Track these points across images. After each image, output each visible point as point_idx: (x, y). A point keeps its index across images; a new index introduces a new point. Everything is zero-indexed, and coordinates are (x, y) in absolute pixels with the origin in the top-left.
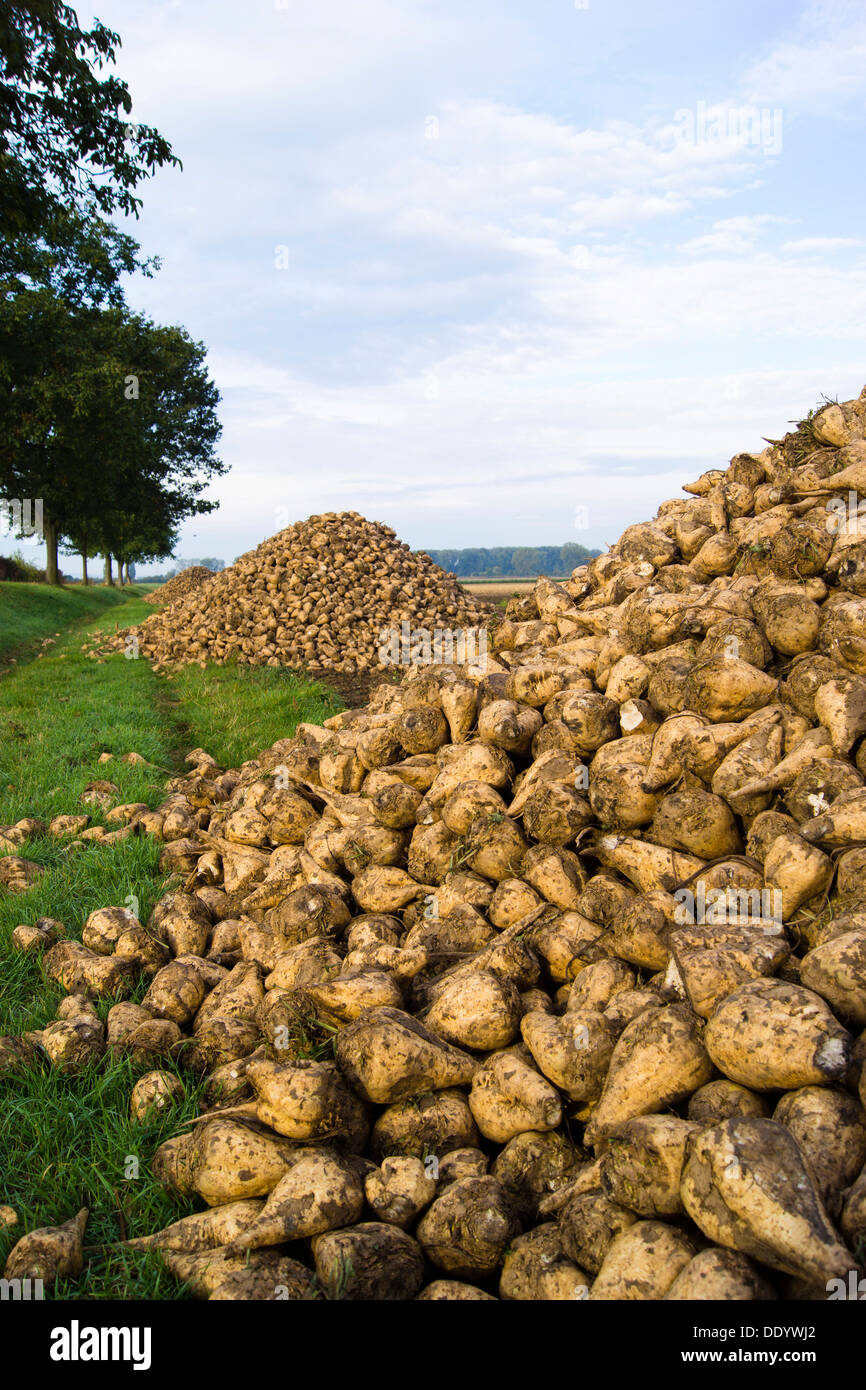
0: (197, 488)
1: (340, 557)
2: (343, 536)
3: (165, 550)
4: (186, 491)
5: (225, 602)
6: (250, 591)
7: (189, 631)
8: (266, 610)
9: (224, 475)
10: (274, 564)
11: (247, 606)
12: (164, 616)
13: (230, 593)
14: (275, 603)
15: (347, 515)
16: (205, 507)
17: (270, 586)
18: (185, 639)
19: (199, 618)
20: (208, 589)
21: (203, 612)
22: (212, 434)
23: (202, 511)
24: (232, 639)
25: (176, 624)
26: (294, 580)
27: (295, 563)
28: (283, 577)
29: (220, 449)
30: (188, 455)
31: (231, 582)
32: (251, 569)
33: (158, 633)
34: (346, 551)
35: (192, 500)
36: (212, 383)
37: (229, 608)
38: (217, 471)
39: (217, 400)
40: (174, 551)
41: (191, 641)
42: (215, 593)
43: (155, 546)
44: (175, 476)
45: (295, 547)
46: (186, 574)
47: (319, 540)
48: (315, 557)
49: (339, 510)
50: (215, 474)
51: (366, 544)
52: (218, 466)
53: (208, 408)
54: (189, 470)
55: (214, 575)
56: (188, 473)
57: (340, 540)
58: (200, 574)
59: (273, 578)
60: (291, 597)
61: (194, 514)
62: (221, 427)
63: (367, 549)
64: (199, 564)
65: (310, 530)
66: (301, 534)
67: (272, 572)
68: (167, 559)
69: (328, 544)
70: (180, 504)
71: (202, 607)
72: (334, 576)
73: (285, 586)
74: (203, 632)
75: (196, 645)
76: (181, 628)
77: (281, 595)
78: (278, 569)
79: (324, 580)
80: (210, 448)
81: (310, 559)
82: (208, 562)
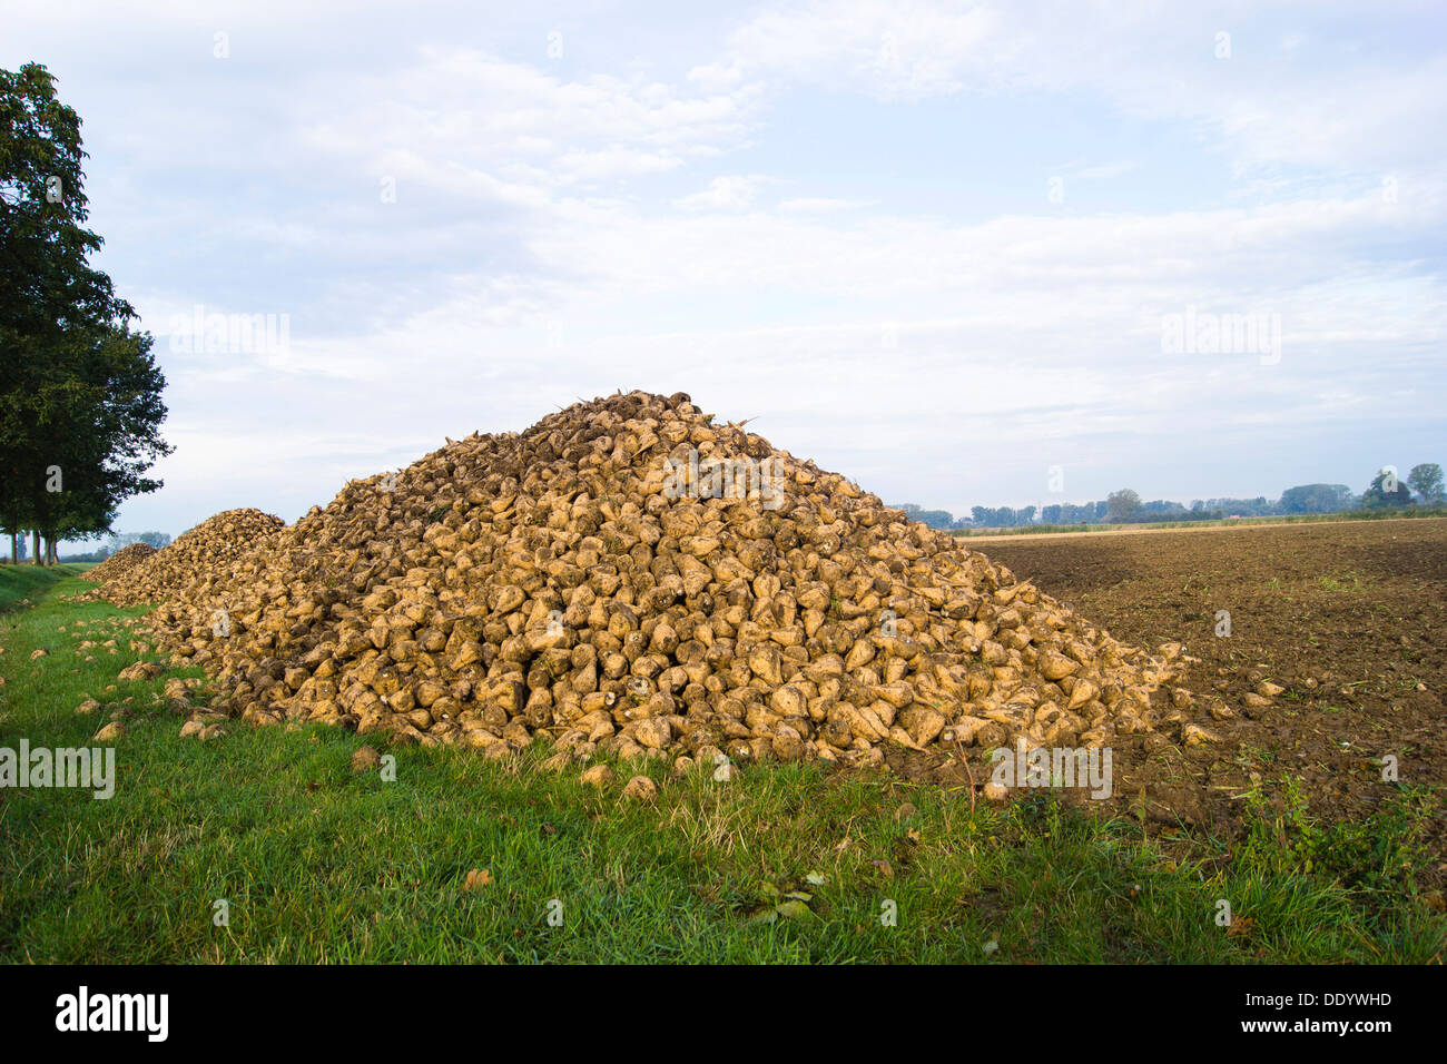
0: (141, 468)
1: (241, 539)
2: (244, 525)
3: (102, 525)
4: (129, 471)
5: (163, 569)
6: (180, 561)
7: (138, 588)
8: (190, 573)
9: (169, 456)
10: (197, 544)
11: (177, 570)
12: (119, 581)
13: (167, 563)
14: (196, 568)
15: (250, 511)
16: (149, 486)
17: (193, 558)
18: (136, 592)
19: (146, 579)
20: (152, 561)
21: (148, 576)
22: (158, 416)
23: (145, 491)
24: (167, 590)
25: (129, 584)
26: (209, 553)
27: (211, 543)
28: (203, 552)
29: (165, 431)
30: (132, 436)
31: (168, 556)
32: (182, 548)
33: (116, 590)
34: (245, 535)
35: (135, 479)
36: (159, 369)
37: (165, 572)
38: (161, 452)
39: (162, 385)
40: (113, 527)
41: (140, 593)
42: (157, 564)
43: (91, 522)
44: (118, 457)
45: (212, 533)
46: (127, 551)
47: (228, 528)
48: (225, 539)
49: (245, 507)
50: (159, 457)
51: (260, 530)
52: (163, 447)
53: (153, 393)
54: (132, 450)
55: (156, 551)
56: (132, 453)
57: (242, 527)
58: (143, 550)
59: (196, 553)
60: (207, 564)
61: (137, 493)
62: (166, 410)
63: (260, 533)
64: (138, 541)
65: (223, 521)
66: (217, 523)
67: (196, 549)
68: (105, 537)
69: (234, 530)
70: (124, 483)
71: (148, 572)
72: (236, 551)
73: (204, 558)
74: (148, 587)
75: (144, 594)
76: (132, 586)
77: (201, 563)
78: (200, 547)
79: (229, 554)
80: (155, 431)
81: (221, 540)
82: (149, 537)
